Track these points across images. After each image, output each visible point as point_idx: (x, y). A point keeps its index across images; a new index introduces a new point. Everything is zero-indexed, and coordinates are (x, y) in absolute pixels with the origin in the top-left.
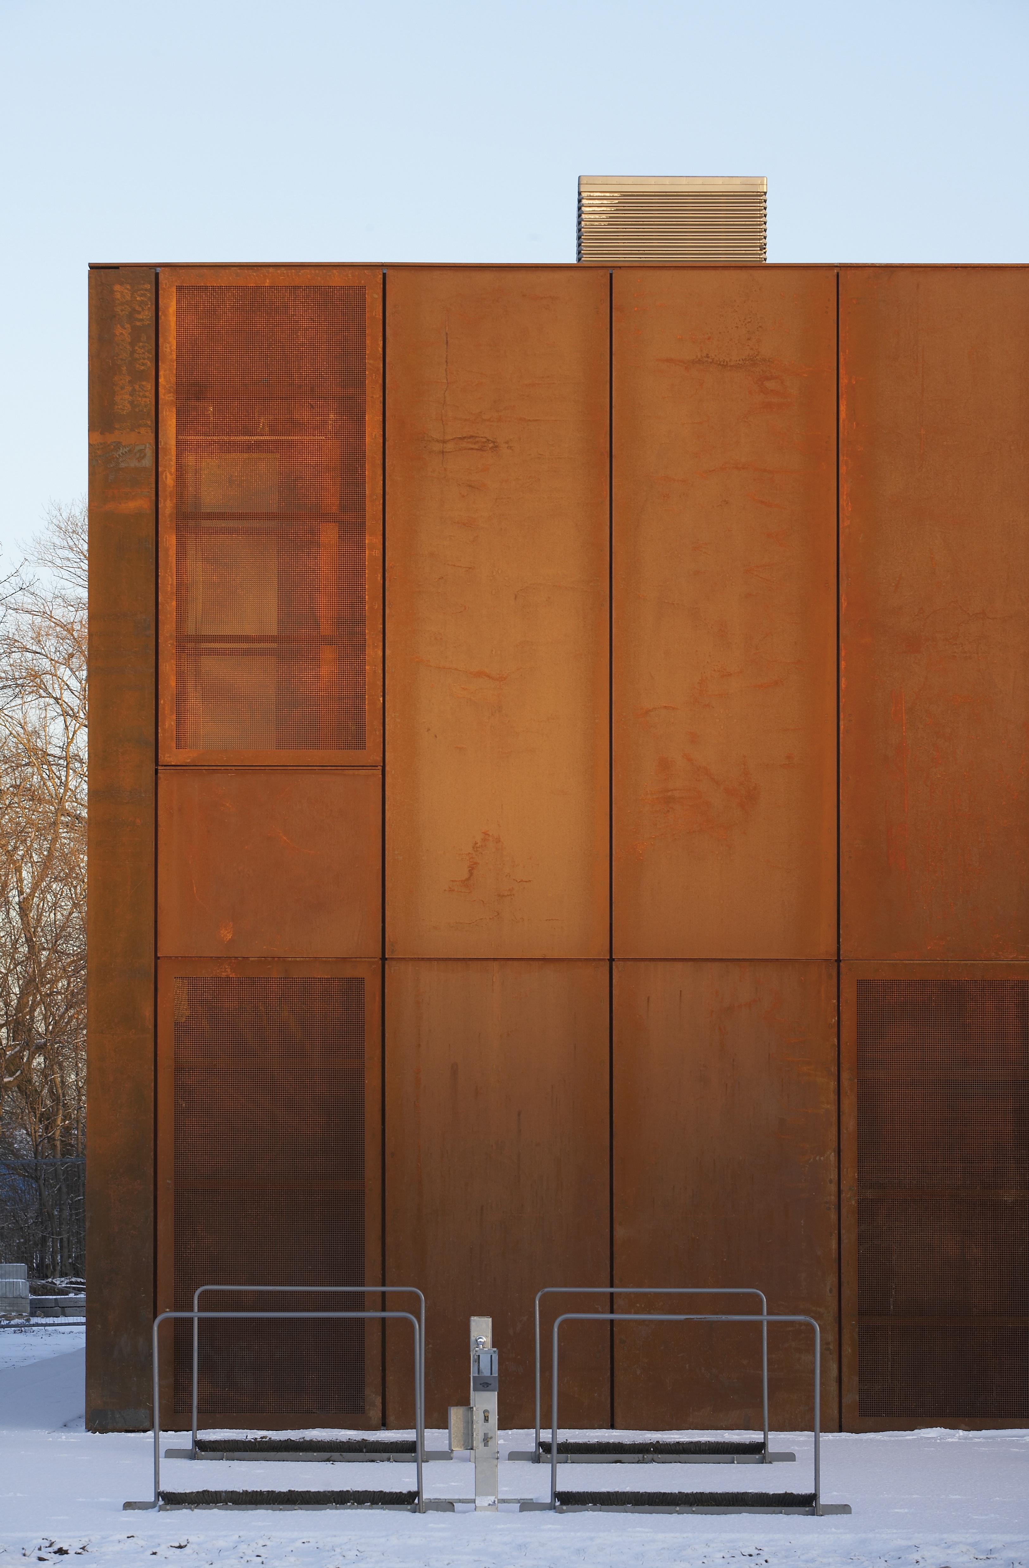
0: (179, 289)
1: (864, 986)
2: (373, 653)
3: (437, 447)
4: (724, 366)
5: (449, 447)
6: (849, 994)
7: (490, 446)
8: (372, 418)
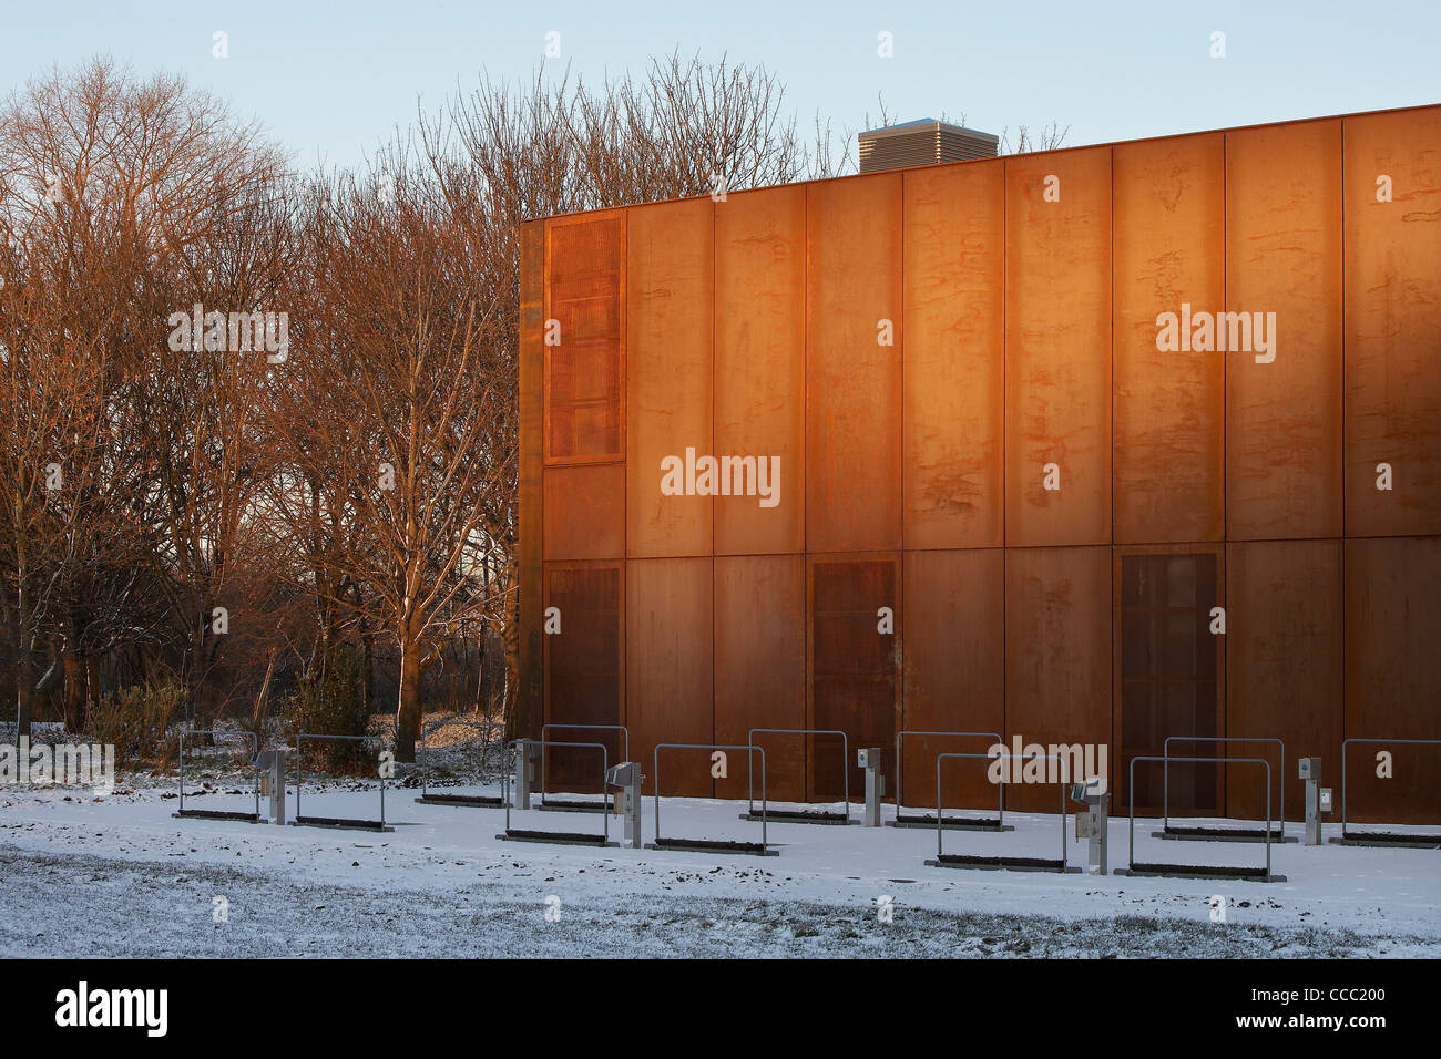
0: (553, 228)
1: (816, 566)
2: (622, 403)
3: (647, 296)
4: (759, 241)
5: (652, 296)
6: (811, 571)
7: (667, 294)
8: (622, 285)
